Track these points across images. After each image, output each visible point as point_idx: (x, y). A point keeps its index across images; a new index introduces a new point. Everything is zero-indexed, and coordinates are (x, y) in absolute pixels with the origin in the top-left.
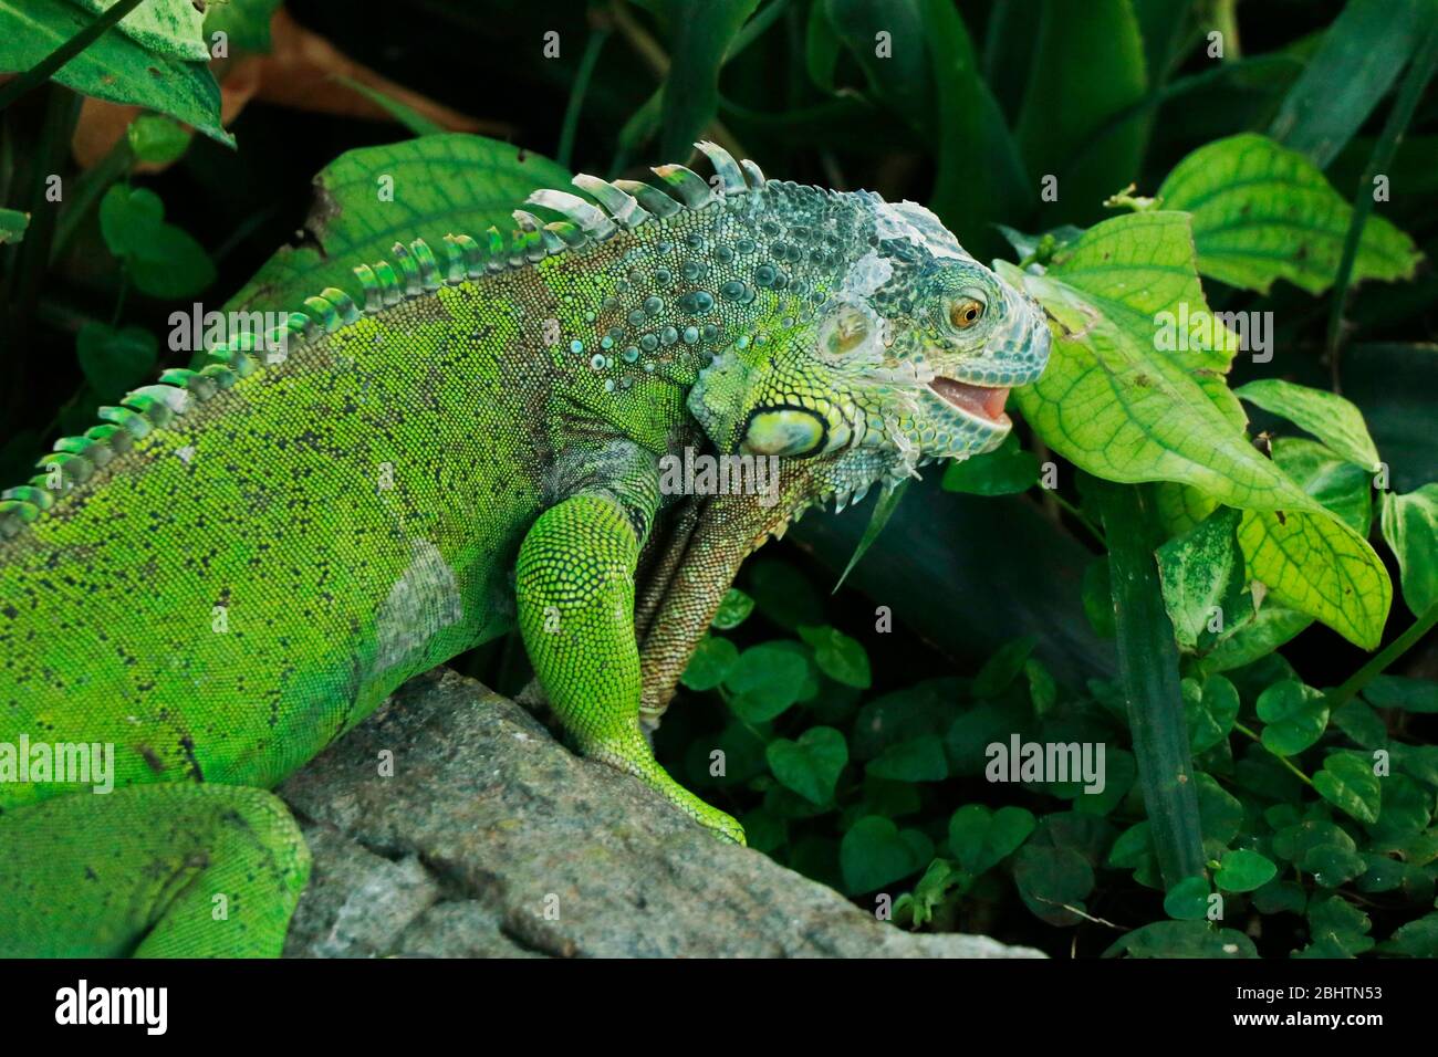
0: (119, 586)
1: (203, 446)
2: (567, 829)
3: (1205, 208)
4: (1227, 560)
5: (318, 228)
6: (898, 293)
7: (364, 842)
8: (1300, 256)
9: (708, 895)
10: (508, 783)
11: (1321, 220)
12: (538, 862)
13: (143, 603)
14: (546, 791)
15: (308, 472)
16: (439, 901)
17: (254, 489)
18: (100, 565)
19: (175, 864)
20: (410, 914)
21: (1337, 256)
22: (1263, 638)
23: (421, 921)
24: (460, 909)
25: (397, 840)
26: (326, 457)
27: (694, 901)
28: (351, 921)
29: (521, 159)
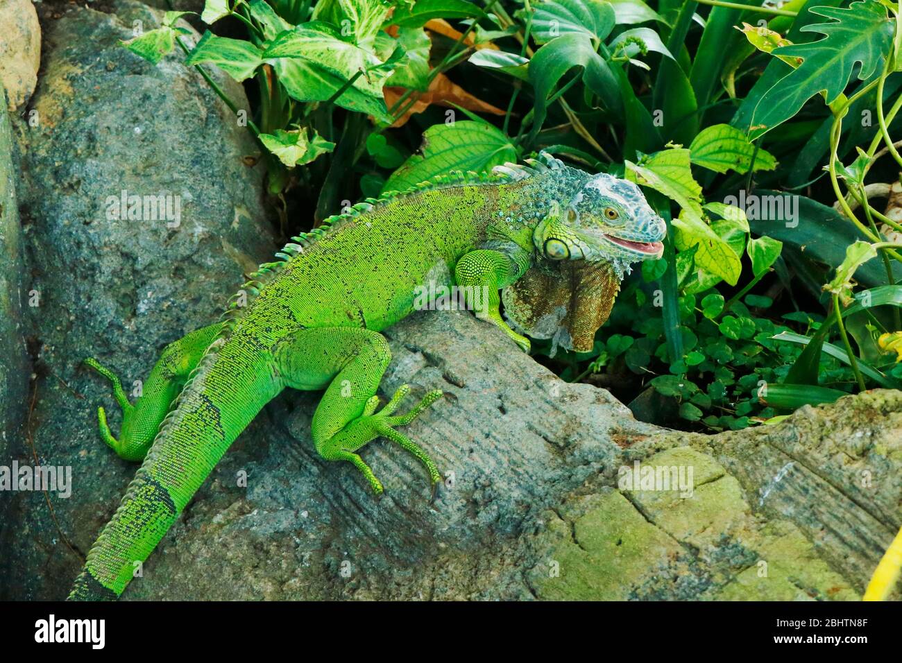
0: (344, 263)
1: (375, 222)
2: (468, 345)
3: (708, 146)
4: (690, 263)
5: (423, 149)
6: (585, 205)
7: (406, 347)
8: (738, 162)
9: (508, 368)
10: (451, 329)
11: (745, 151)
12: (456, 355)
13: (351, 267)
14: (462, 332)
15: (405, 234)
16: (426, 367)
17: (388, 237)
18: (338, 255)
19: (350, 353)
20: (417, 370)
21: (749, 162)
22: (708, 284)
23: (419, 372)
24: (430, 370)
25: (415, 346)
26: (412, 230)
27: (503, 370)
28: (399, 371)
29: (487, 128)
